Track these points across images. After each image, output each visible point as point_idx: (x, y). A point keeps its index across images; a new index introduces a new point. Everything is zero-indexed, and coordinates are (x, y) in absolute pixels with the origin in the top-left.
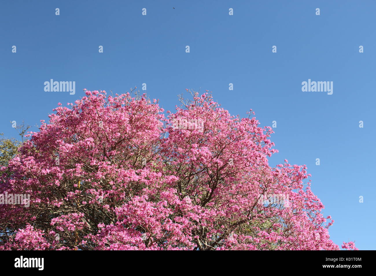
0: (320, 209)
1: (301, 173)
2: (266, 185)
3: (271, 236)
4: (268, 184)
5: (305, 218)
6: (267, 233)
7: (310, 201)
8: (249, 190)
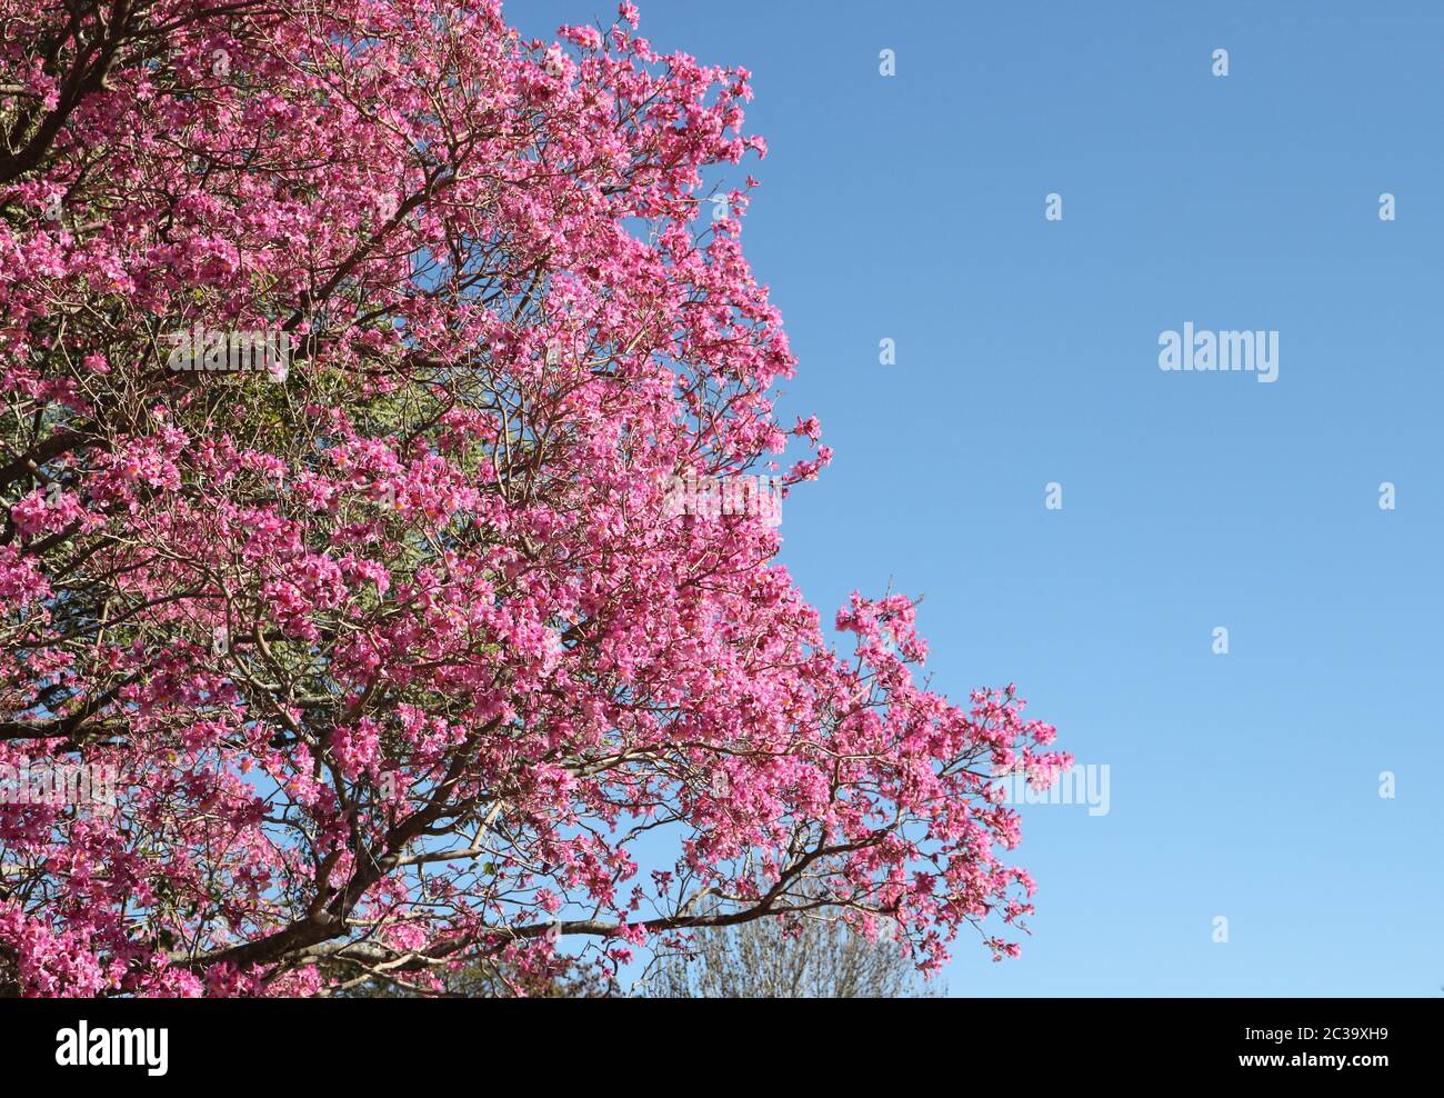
0: (768, 373)
1: (705, 114)
2: (457, 144)
3: (418, 480)
4: (469, 139)
5: (658, 408)
6: (393, 460)
7: (719, 310)
8: (332, 159)
